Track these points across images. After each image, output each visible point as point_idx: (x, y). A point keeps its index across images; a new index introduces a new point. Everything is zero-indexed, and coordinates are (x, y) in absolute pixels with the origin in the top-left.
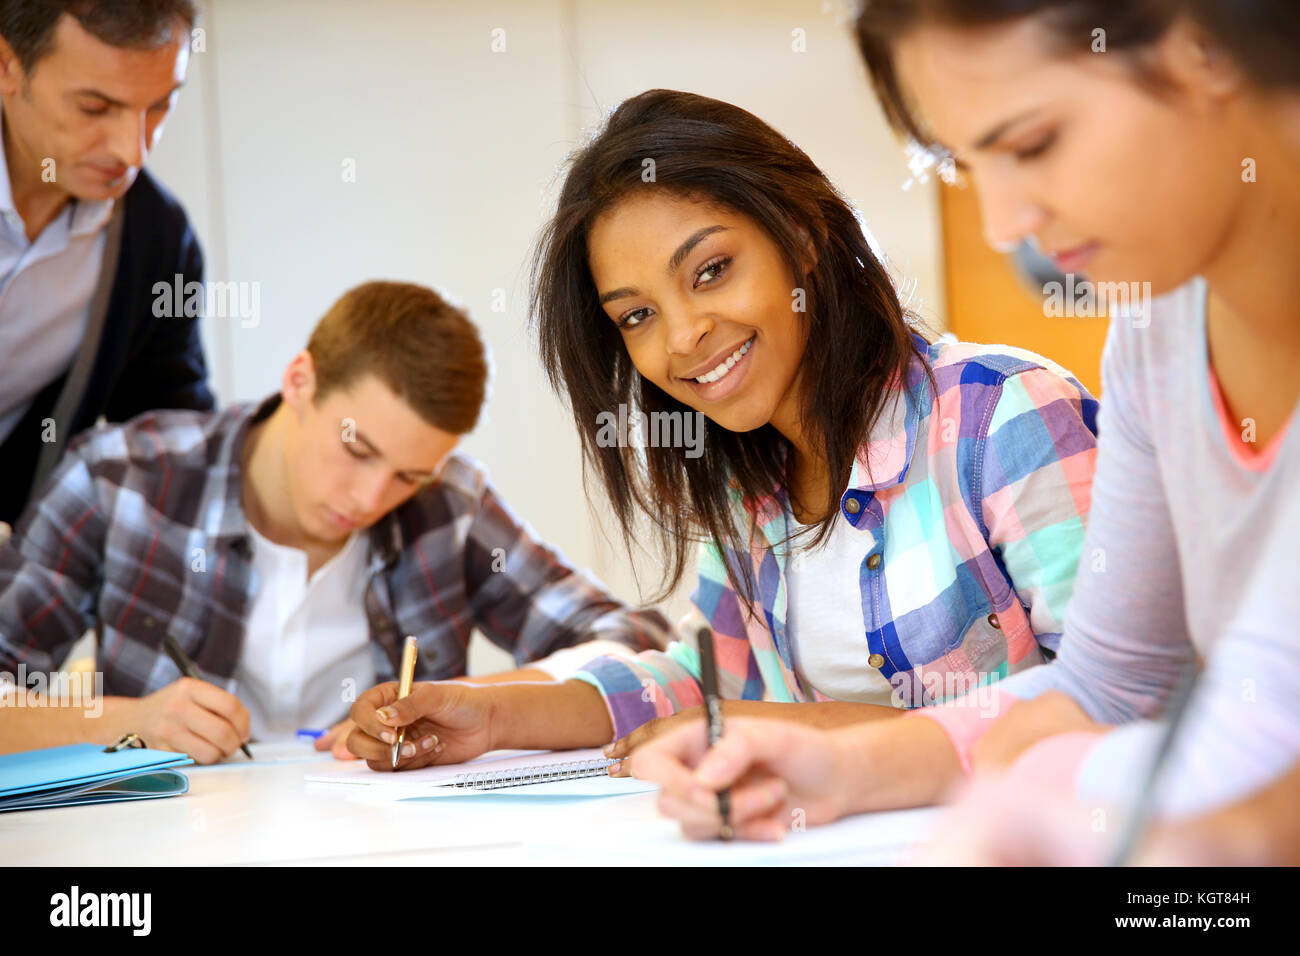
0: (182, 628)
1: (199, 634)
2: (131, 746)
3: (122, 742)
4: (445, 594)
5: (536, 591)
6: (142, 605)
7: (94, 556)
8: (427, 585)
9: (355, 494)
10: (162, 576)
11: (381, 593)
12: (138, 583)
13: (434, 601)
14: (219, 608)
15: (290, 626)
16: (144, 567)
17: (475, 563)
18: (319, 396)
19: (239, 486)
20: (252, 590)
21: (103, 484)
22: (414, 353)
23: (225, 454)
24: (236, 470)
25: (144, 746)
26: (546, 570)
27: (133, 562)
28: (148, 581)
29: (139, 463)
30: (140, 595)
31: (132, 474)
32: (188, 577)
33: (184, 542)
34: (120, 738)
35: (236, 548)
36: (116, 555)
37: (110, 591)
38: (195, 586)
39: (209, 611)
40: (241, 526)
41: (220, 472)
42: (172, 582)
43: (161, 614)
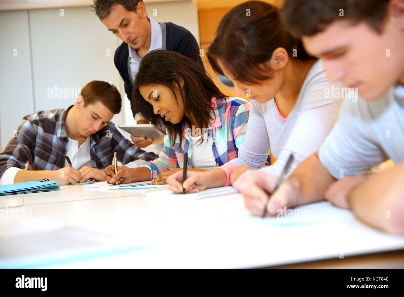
0: (53, 157)
1: (56, 159)
2: (46, 181)
3: (44, 180)
4: (107, 149)
5: (126, 149)
6: (44, 152)
7: (32, 141)
8: (103, 148)
9: (94, 127)
10: (48, 145)
11: (94, 150)
12: (44, 147)
13: (105, 151)
14: (61, 153)
16: (45, 144)
17: (114, 143)
18: (85, 105)
19: (64, 125)
20: (67, 149)
21: (34, 125)
22: (108, 96)
23: (61, 119)
24: (63, 122)
25: (48, 180)
26: (128, 144)
27: (42, 142)
28: (46, 146)
29: (41, 120)
30: (44, 150)
31: (40, 124)
32: (53, 146)
33: (53, 138)
34: (43, 179)
35: (65, 140)
36: (38, 141)
37: (37, 149)
38: (54, 148)
39: (57, 153)
40: (65, 135)
41: (60, 122)
42: (50, 147)
43: (48, 154)
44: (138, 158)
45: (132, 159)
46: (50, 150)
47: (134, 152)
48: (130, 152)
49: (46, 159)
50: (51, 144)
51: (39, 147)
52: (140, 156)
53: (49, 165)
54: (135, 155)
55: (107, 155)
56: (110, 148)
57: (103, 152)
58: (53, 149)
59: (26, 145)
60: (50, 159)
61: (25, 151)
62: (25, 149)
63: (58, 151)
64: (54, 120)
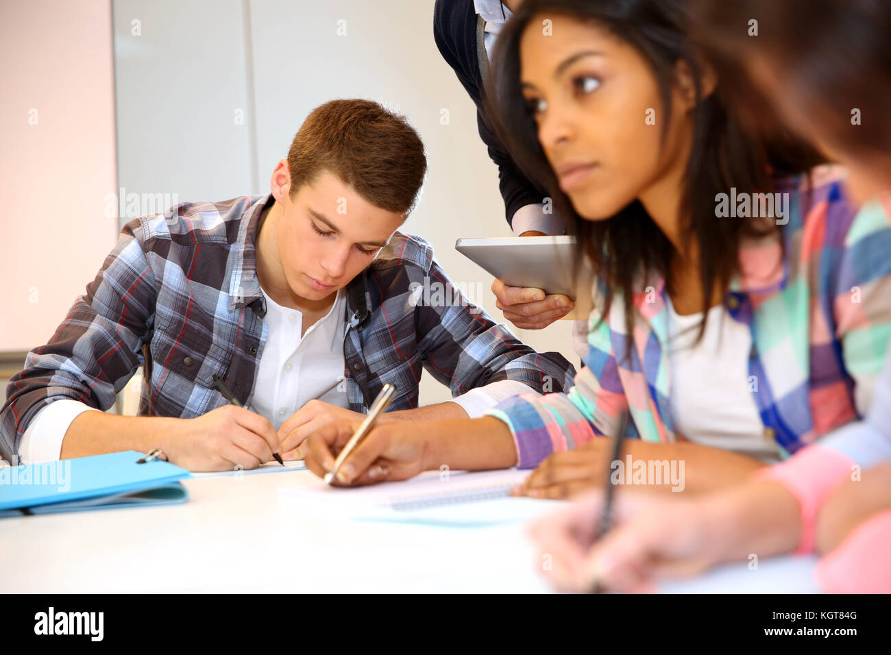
2: (157, 459)
3: (151, 454)
4: (401, 343)
5: (463, 340)
6: (184, 348)
7: (145, 311)
8: (388, 337)
10: (197, 326)
11: (356, 343)
12: (180, 331)
13: (394, 348)
14: (239, 351)
15: (288, 366)
16: (184, 319)
17: (423, 319)
19: (253, 257)
20: (263, 338)
21: (153, 256)
23: (242, 234)
24: (251, 247)
25: (167, 460)
28: (188, 329)
29: (177, 238)
30: (181, 340)
31: (173, 250)
32: (215, 326)
33: (216, 300)
35: (255, 307)
36: (164, 309)
37: (158, 335)
38: (219, 334)
39: (230, 353)
40: (255, 291)
41: (239, 247)
42: (204, 330)
43: (196, 355)
44: (503, 376)
45: (483, 376)
46: (203, 344)
47: (491, 353)
48: (476, 351)
49: (190, 372)
50: (207, 319)
51: (165, 331)
52: (508, 367)
53: (197, 395)
54: (493, 364)
55: (403, 361)
56: (413, 337)
57: (387, 351)
58: (215, 337)
59: (122, 323)
60: (202, 371)
61: (115, 346)
62: (117, 337)
63: (232, 346)
64: (222, 240)
